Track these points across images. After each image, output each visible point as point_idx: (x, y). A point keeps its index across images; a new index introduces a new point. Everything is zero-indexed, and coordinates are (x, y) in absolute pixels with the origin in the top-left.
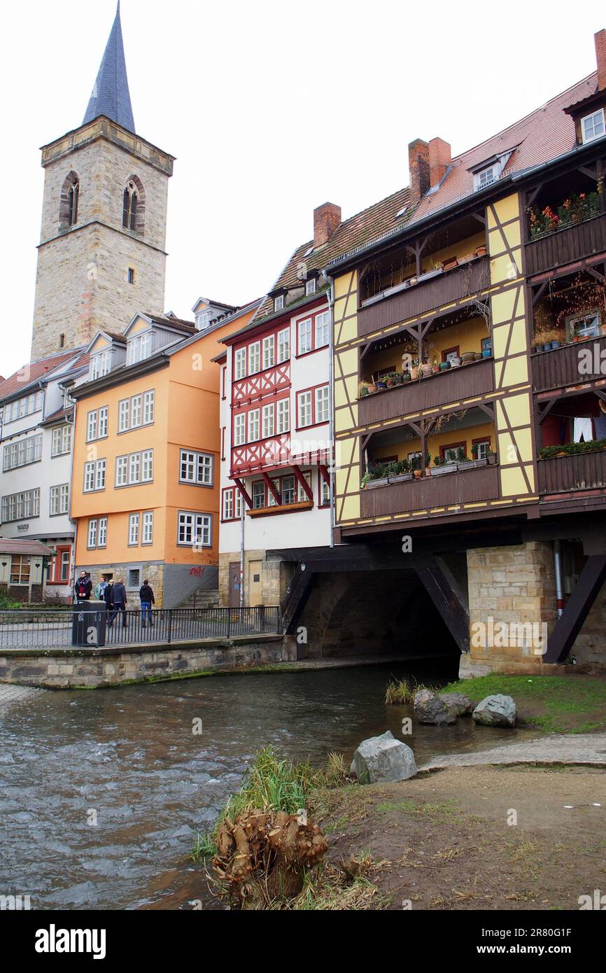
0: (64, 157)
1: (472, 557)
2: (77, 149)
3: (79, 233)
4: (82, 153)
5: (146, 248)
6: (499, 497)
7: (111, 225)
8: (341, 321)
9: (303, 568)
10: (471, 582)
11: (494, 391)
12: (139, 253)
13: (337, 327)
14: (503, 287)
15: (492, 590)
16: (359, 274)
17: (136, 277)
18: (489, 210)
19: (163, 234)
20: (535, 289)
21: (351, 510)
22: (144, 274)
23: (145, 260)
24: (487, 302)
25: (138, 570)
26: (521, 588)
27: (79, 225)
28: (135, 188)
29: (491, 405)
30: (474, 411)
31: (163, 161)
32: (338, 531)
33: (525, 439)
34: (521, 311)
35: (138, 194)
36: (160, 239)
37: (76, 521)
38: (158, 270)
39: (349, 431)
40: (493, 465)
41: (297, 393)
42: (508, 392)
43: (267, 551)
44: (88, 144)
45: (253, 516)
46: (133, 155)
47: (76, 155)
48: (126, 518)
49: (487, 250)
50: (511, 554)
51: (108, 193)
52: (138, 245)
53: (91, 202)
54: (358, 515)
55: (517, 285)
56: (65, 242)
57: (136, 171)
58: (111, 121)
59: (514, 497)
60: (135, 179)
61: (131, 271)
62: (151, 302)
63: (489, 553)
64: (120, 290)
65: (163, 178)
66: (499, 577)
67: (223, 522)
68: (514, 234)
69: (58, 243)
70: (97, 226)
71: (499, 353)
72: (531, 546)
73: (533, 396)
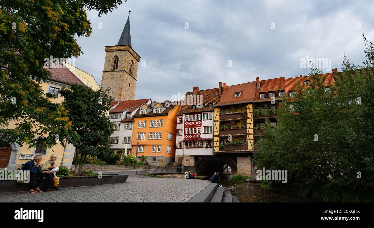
0: (114, 51)
1: (238, 158)
2: (119, 50)
3: (118, 72)
4: (120, 52)
5: (133, 78)
6: (247, 150)
7: (127, 72)
8: (216, 116)
9: (200, 159)
10: (238, 162)
11: (247, 133)
12: (132, 79)
13: (215, 117)
14: (249, 118)
15: (242, 164)
16: (220, 109)
17: (131, 85)
18: (247, 105)
19: (136, 75)
20: (255, 119)
21: (217, 149)
22: (132, 85)
23: (133, 81)
24: (247, 120)
25: (156, 158)
26: (247, 164)
27: (118, 70)
28: (132, 63)
29: (246, 135)
30: (243, 136)
31: (138, 58)
32: (214, 153)
33: (252, 141)
34: (252, 122)
35: (132, 65)
36: (136, 76)
37: (132, 146)
38: (135, 84)
39: (217, 136)
40: (246, 145)
41: (203, 127)
42: (249, 134)
43: (190, 155)
44: (123, 50)
45: (186, 148)
46: (133, 55)
47: (118, 52)
48: (152, 146)
49: (246, 111)
50: (245, 158)
51: (127, 64)
52: (132, 77)
53: (123, 65)
54: (219, 150)
55: (252, 118)
56: (113, 73)
57: (133, 59)
58: (129, 46)
59: (250, 150)
60: (132, 61)
61: (130, 83)
62: (133, 91)
63: (242, 158)
64: (127, 88)
65: (137, 62)
66: (243, 162)
67: (177, 148)
68: (251, 110)
69: (111, 73)
70: (125, 72)
71: (248, 127)
72: (250, 157)
73: (254, 135)
